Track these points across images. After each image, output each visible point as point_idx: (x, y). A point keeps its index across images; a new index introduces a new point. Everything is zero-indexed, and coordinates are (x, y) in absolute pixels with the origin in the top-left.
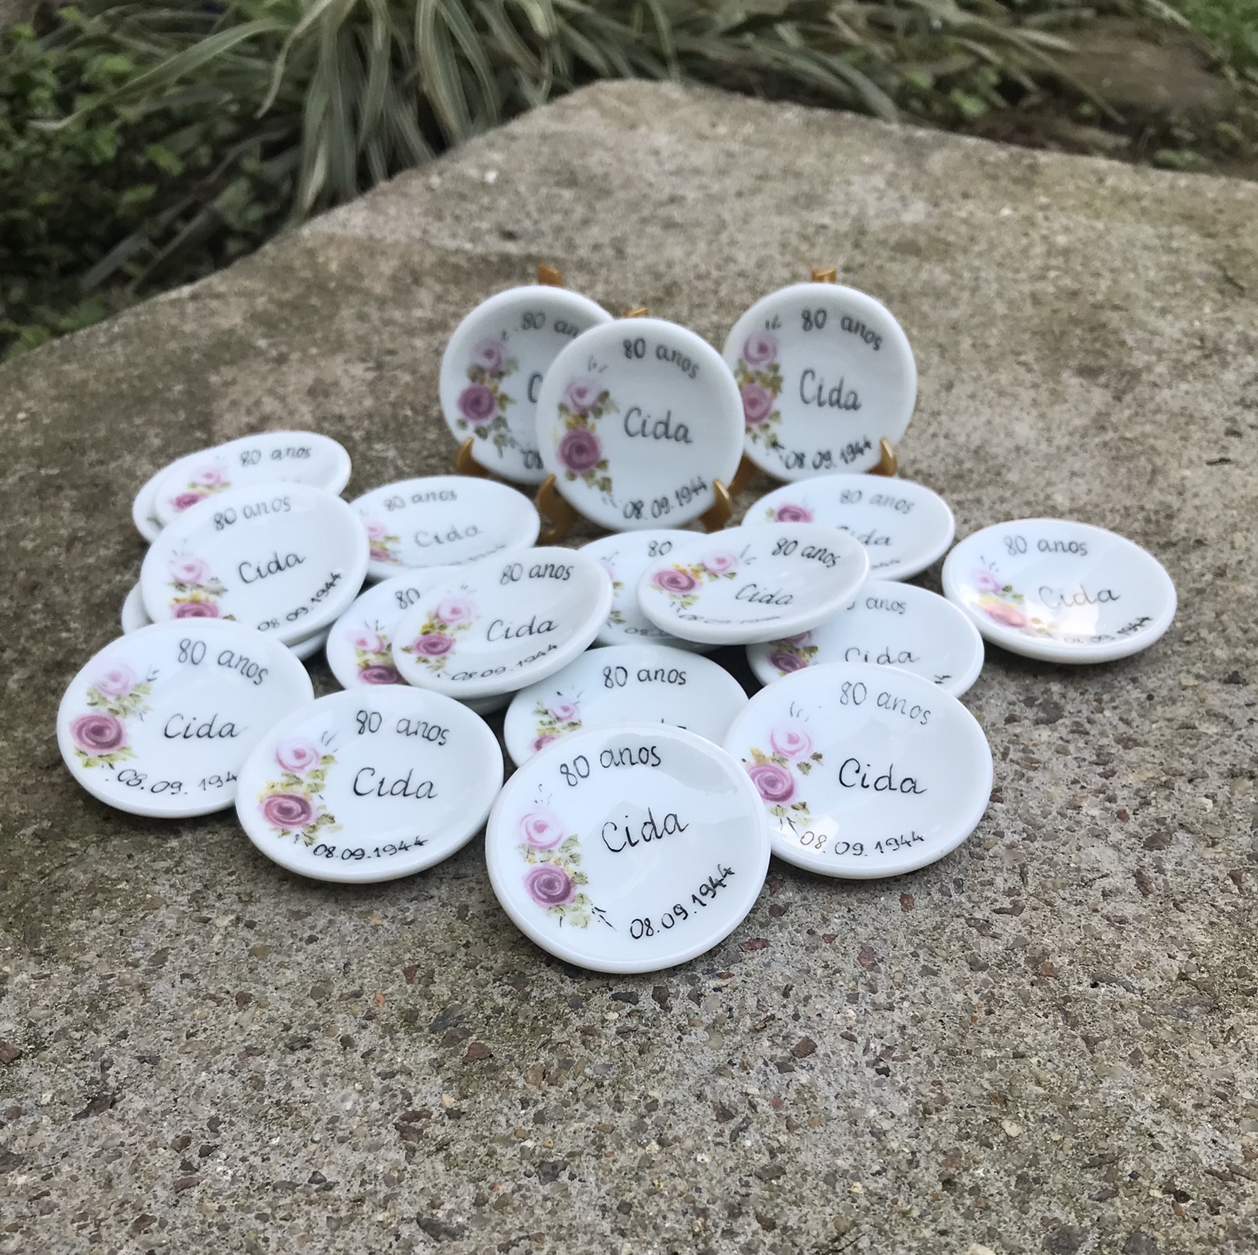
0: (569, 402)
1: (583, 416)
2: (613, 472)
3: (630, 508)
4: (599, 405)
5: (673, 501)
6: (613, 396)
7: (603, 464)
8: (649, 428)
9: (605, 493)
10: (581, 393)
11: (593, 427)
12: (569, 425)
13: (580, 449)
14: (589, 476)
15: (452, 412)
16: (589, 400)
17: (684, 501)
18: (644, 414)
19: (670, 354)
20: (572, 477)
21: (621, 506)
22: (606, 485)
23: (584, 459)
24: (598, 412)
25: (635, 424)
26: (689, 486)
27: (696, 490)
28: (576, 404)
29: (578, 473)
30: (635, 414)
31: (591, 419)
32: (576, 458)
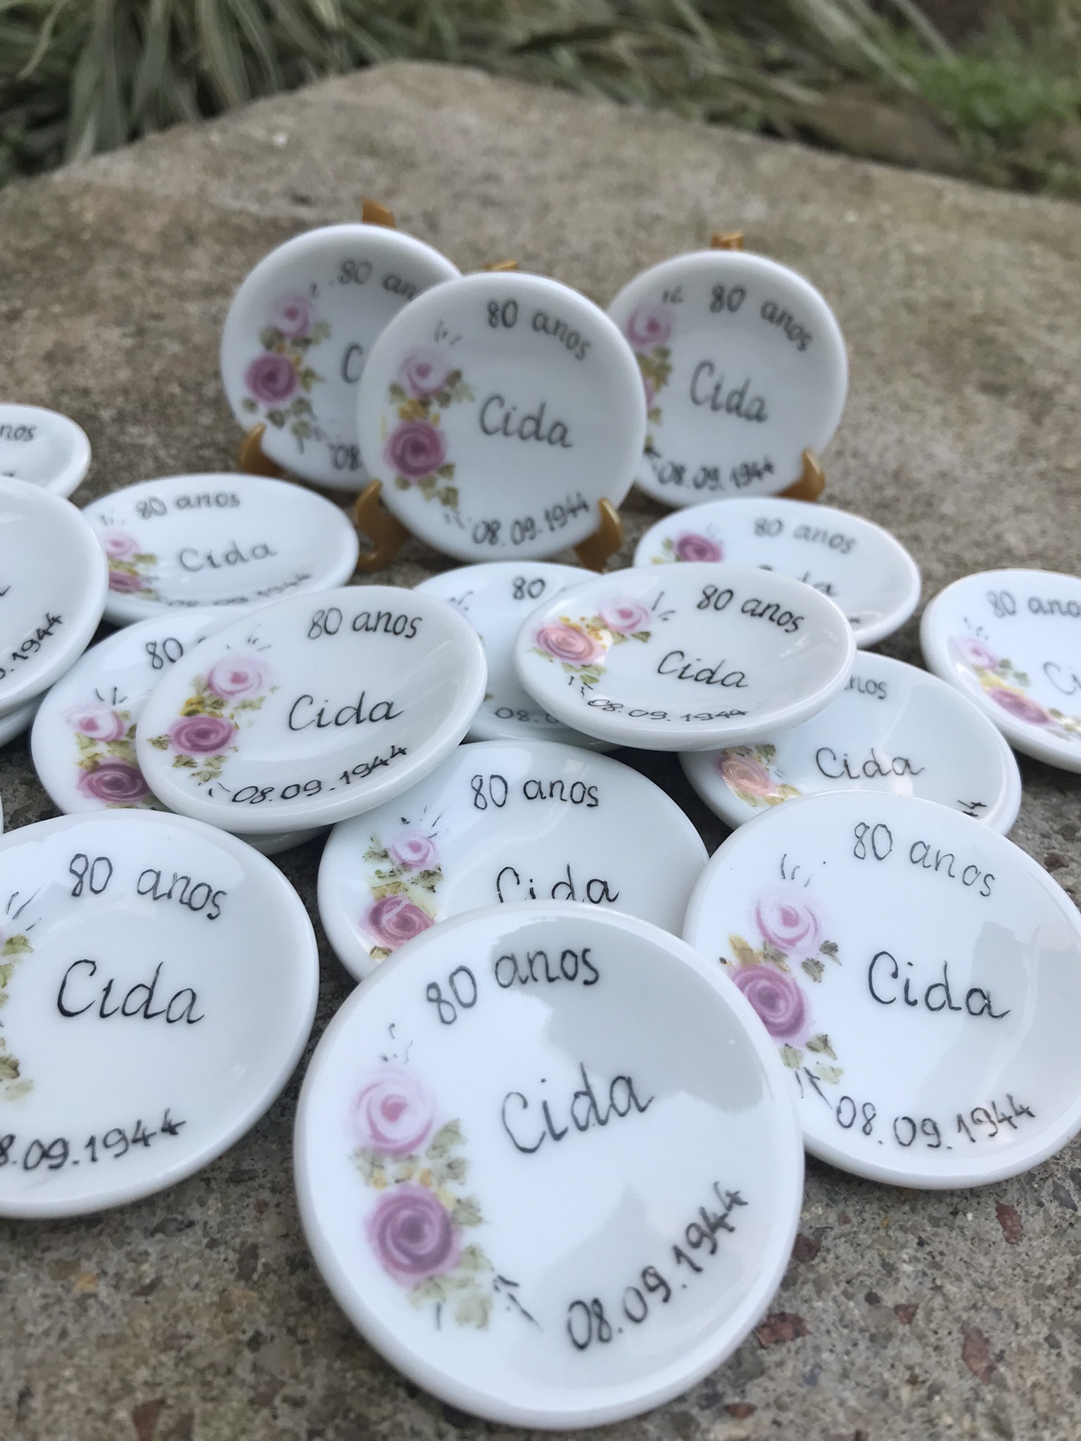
0: (406, 384)
1: (424, 403)
2: (461, 480)
3: (481, 531)
4: (447, 389)
5: (541, 523)
6: (469, 378)
7: (448, 470)
8: (514, 424)
9: (447, 509)
10: (423, 371)
11: (437, 418)
12: (404, 414)
13: (418, 448)
14: (428, 484)
15: (236, 389)
16: (433, 381)
17: (556, 524)
18: (507, 406)
19: (551, 325)
20: (404, 485)
21: (470, 527)
22: (450, 498)
23: (421, 461)
24: (445, 400)
25: (494, 416)
26: (563, 503)
27: (573, 511)
28: (414, 386)
29: (412, 479)
30: (495, 404)
31: (435, 408)
32: (412, 461)
